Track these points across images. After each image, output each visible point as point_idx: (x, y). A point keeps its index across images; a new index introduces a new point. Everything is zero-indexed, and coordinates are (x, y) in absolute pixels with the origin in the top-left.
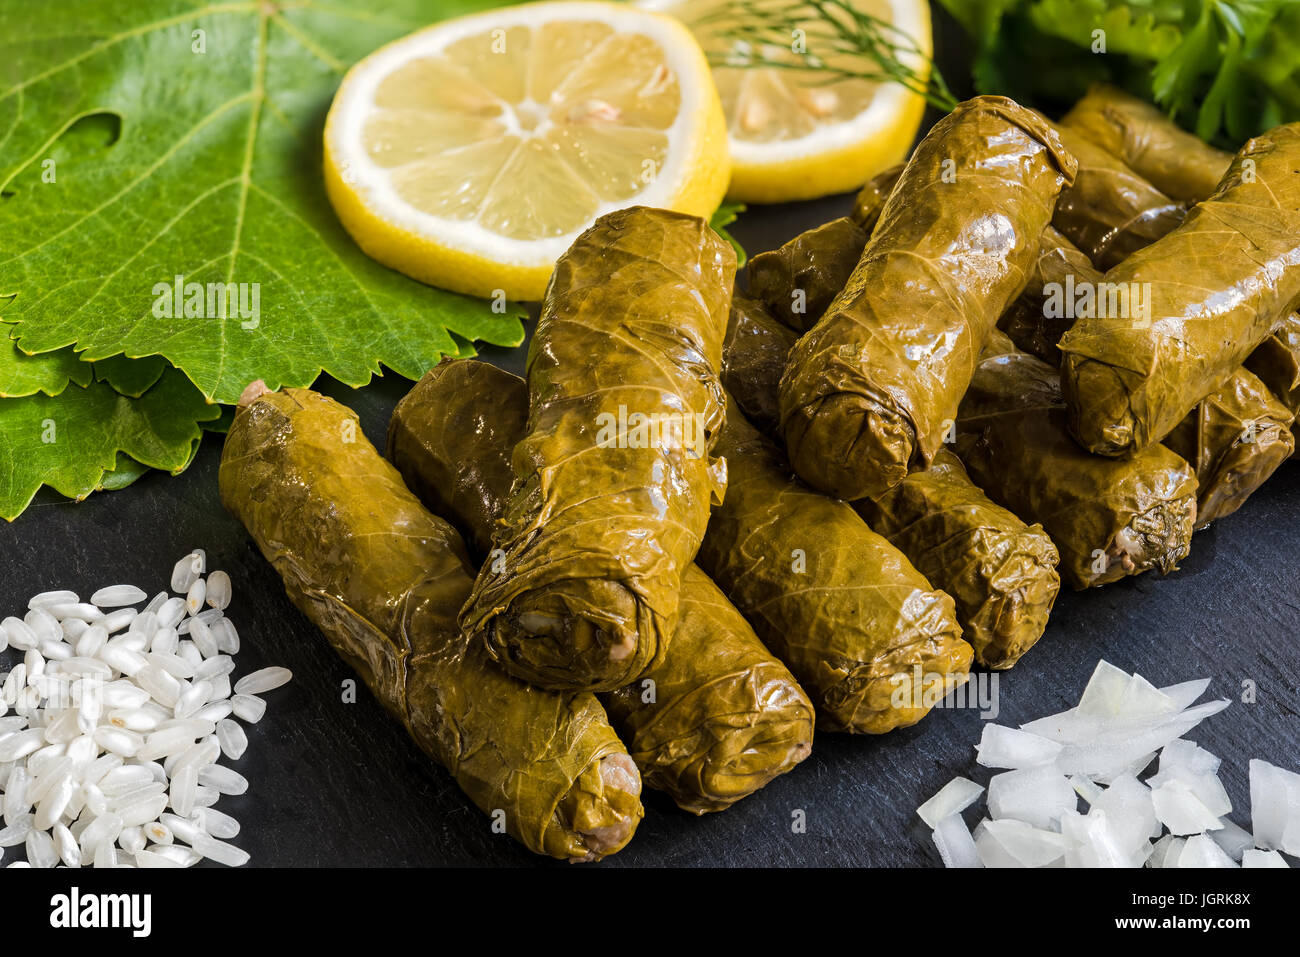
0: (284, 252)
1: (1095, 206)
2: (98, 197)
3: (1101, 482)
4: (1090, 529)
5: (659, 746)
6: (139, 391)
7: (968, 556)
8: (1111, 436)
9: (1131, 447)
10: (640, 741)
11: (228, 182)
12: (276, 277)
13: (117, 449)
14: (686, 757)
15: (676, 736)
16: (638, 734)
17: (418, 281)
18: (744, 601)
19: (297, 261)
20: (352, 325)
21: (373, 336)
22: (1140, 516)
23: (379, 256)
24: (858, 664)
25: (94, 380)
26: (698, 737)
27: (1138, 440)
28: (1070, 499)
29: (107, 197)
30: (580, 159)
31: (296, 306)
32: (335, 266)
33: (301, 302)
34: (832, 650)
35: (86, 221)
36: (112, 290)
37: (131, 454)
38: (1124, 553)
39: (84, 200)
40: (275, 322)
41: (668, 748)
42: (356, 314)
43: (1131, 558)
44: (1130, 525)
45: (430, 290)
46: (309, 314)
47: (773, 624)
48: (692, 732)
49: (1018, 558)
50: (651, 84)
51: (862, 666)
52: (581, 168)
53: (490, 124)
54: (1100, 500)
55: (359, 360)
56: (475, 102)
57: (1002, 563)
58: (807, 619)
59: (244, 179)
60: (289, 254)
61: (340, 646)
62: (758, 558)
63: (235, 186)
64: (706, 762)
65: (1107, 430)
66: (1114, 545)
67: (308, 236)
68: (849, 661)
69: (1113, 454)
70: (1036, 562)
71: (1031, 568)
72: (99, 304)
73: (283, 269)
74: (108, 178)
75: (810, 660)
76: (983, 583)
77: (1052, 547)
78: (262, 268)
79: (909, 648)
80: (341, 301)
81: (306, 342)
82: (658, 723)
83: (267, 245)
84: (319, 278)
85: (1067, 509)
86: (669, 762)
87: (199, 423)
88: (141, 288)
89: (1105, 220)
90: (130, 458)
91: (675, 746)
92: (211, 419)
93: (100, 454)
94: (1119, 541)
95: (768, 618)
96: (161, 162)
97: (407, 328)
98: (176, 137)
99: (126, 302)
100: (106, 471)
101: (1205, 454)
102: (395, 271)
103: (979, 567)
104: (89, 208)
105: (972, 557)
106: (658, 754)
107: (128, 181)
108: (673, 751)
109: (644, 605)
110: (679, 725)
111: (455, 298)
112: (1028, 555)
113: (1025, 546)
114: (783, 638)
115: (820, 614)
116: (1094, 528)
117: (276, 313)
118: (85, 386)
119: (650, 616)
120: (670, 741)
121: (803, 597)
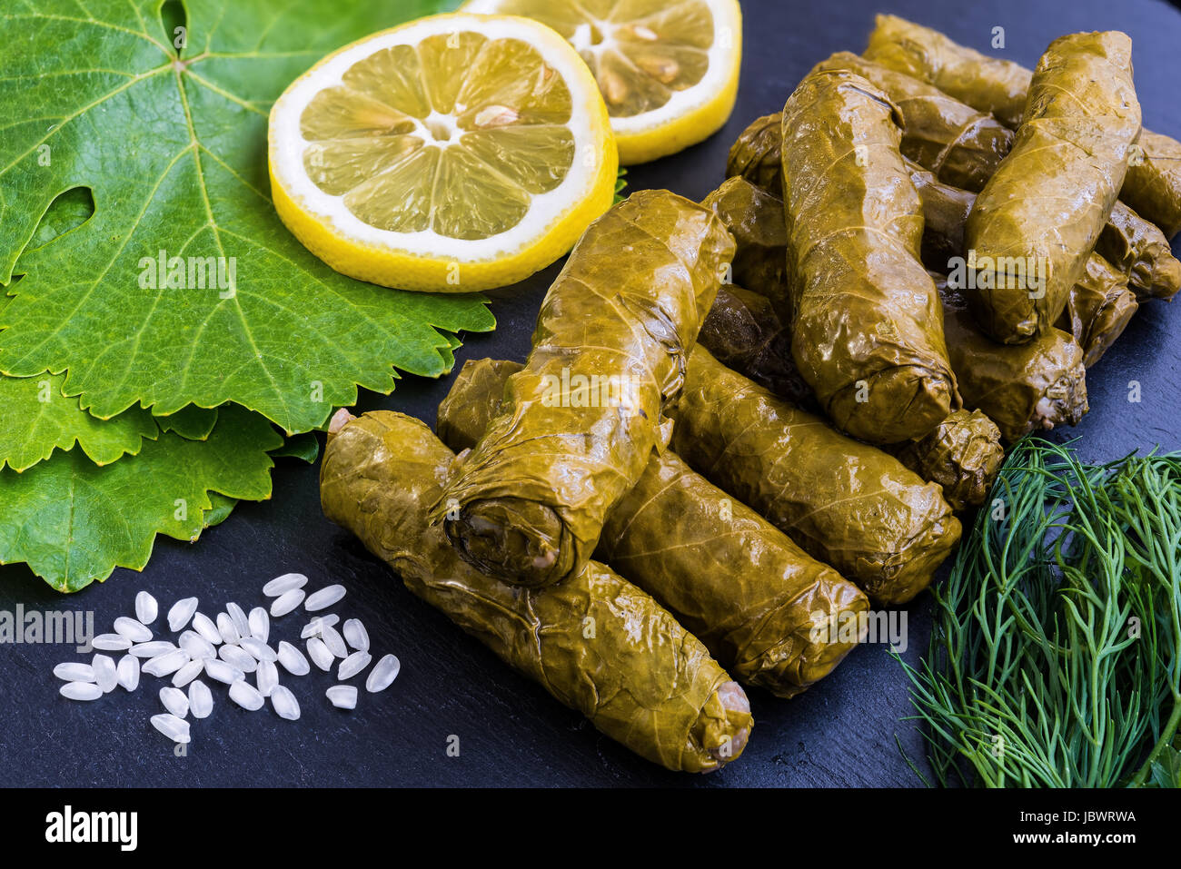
0: (274, 285)
1: (925, 129)
2: (96, 266)
3: (1015, 366)
4: (1014, 404)
5: (761, 655)
6: (205, 434)
7: (940, 448)
8: (1024, 330)
9: (1037, 334)
10: (743, 653)
11: (200, 230)
12: (278, 309)
13: (205, 490)
14: (784, 660)
15: (774, 645)
16: (740, 649)
17: (390, 289)
18: (779, 520)
19: (289, 291)
20: (359, 340)
21: (378, 345)
22: (1051, 387)
23: (353, 272)
24: (890, 554)
25: (161, 431)
26: (791, 641)
27: (1041, 328)
28: (992, 383)
29: (104, 263)
30: (499, 160)
31: (307, 332)
32: (321, 290)
33: (309, 327)
34: (867, 548)
35: (95, 289)
36: (144, 347)
37: (220, 491)
38: (1044, 418)
39: (86, 271)
40: (298, 350)
41: (768, 656)
42: (356, 328)
43: (1050, 420)
44: (1045, 395)
45: (404, 294)
46: (320, 336)
47: (808, 534)
48: (785, 638)
49: (976, 442)
50: (539, 84)
51: (893, 556)
52: (503, 168)
53: (407, 140)
54: (1019, 379)
55: (377, 368)
56: (390, 122)
57: (966, 448)
58: (840, 528)
59: (211, 223)
60: (279, 286)
61: (467, 624)
62: (784, 484)
63: (207, 232)
64: (802, 661)
65: (1019, 326)
66: (1036, 412)
67: (286, 266)
68: (882, 554)
69: (1021, 342)
70: (987, 442)
71: (986, 447)
72: (140, 362)
73: (279, 299)
74: (99, 247)
75: (848, 557)
76: (956, 466)
77: (993, 425)
78: (263, 302)
79: (925, 534)
80: (339, 319)
81: (330, 362)
82: (756, 636)
83: (257, 280)
84: (312, 302)
85: (992, 391)
86: (773, 666)
87: (267, 453)
88: (169, 341)
89: (936, 138)
90: (220, 495)
91: (775, 653)
92: (277, 447)
93: (193, 496)
94: (1039, 409)
95: (803, 530)
96: (137, 222)
97: (401, 333)
98: (142, 197)
99: (161, 355)
100: (205, 511)
101: (1077, 324)
102: (369, 283)
103: (950, 455)
104: (94, 277)
105: (944, 448)
106: (762, 662)
107: (116, 245)
108: (774, 657)
109: (568, 530)
110: (773, 636)
111: (426, 298)
112: (981, 437)
113: (978, 431)
114: (820, 545)
115: (850, 521)
116: (1018, 403)
117: (295, 341)
118: (156, 439)
119: (571, 540)
120: (769, 649)
121: (830, 510)
